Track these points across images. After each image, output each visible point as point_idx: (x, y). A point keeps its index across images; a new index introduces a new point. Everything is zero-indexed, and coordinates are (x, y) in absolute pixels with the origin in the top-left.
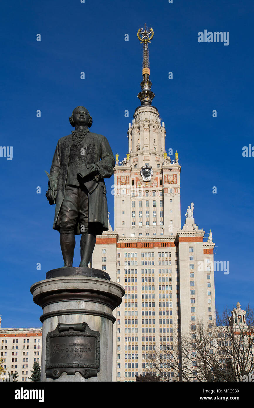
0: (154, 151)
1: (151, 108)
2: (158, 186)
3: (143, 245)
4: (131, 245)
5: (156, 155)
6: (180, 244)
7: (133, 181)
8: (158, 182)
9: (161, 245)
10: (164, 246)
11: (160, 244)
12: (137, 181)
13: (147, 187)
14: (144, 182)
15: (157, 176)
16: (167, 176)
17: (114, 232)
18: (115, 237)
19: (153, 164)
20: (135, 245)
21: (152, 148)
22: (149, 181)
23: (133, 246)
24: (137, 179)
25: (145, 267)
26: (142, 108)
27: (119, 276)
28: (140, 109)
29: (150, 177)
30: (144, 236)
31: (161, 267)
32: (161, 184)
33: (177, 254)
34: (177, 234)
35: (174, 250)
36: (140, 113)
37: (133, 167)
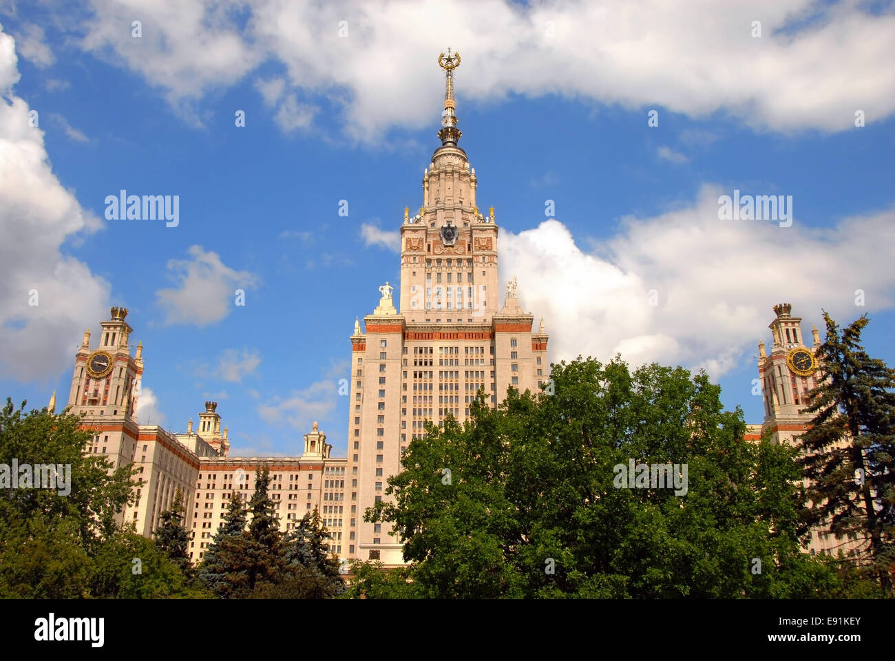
0: (460, 205)
1: (456, 150)
2: (464, 253)
3: (442, 336)
4: (424, 335)
5: (463, 211)
6: (498, 335)
7: (429, 246)
8: (465, 247)
9: (469, 336)
10: (474, 337)
11: (467, 335)
12: (434, 245)
13: (449, 253)
14: (446, 246)
15: (464, 239)
16: (477, 240)
17: (399, 317)
18: (400, 323)
19: (457, 223)
20: (430, 336)
21: (457, 201)
22: (452, 246)
23: (427, 337)
24: (436, 243)
25: (444, 368)
26: (443, 150)
27: (405, 381)
28: (441, 151)
29: (454, 241)
30: (444, 323)
31: (469, 368)
32: (469, 250)
33: (493, 350)
34: (493, 319)
35: (486, 344)
36: (440, 156)
37: (429, 226)
